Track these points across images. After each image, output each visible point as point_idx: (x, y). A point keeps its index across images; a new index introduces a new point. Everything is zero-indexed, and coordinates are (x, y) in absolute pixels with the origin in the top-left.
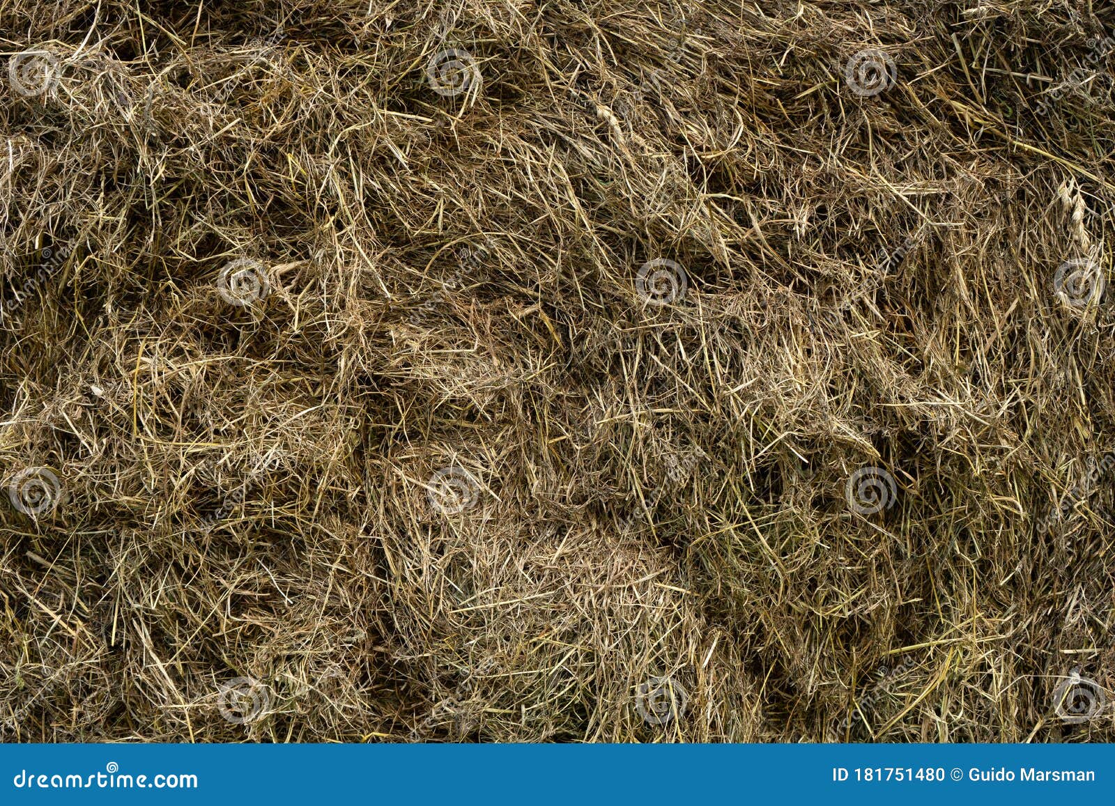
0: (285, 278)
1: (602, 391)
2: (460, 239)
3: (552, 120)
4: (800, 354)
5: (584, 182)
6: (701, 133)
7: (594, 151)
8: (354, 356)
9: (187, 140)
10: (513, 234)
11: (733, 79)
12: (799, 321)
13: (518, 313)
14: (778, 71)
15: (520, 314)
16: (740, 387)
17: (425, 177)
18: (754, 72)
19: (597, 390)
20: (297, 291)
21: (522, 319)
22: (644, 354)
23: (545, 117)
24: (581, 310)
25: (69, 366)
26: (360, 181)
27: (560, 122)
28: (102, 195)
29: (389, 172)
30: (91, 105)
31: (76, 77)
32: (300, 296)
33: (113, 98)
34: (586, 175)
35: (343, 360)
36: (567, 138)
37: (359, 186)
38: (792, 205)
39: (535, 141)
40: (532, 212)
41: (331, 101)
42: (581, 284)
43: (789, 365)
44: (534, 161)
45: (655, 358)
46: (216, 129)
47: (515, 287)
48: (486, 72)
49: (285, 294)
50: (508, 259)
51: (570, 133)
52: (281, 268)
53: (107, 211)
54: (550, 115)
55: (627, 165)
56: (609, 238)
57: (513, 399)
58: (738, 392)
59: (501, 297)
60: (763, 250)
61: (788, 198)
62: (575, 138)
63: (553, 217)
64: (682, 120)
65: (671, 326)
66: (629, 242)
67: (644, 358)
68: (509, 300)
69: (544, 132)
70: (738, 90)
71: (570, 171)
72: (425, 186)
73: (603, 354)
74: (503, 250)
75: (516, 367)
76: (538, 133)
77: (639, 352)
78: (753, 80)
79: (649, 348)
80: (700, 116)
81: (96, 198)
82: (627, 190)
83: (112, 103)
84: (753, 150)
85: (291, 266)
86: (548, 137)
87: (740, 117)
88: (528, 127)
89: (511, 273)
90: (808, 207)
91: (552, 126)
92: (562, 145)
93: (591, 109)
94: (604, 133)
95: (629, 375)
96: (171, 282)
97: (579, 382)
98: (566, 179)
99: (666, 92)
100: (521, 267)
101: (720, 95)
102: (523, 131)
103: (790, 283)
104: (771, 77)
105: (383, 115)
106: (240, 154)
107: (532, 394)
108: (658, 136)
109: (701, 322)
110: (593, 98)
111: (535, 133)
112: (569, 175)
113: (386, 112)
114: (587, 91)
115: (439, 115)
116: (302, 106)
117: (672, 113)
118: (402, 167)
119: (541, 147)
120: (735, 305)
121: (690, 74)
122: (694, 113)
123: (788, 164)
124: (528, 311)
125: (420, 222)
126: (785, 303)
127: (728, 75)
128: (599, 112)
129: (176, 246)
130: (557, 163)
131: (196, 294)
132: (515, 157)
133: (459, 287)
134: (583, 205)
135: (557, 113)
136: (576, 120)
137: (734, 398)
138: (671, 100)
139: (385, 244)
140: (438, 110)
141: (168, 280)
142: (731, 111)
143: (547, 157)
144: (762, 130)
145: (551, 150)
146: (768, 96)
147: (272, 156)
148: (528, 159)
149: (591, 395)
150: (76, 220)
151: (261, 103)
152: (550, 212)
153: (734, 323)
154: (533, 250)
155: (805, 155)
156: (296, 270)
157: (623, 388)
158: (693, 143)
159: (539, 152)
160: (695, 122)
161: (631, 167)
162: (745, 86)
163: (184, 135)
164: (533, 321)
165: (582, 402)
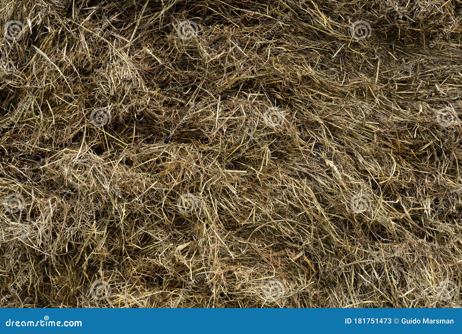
0: (183, 252)
1: (336, 290)
2: (263, 225)
3: (303, 167)
4: (432, 271)
5: (322, 196)
6: (376, 169)
7: (326, 181)
8: (219, 287)
9: (134, 195)
10: (288, 220)
11: (389, 142)
12: (431, 256)
13: (294, 258)
14: (410, 136)
15: (295, 258)
16: (407, 293)
17: (245, 198)
18: (399, 137)
19: (333, 290)
20: (189, 257)
21: (296, 261)
22: (355, 273)
23: (300, 165)
24: (323, 253)
25: (82, 297)
26: (215, 204)
27: (308, 167)
28: (95, 222)
29: (228, 197)
30: (87, 182)
31: (79, 170)
32: (191, 260)
33: (98, 178)
34: (323, 193)
35: (214, 290)
36: (312, 175)
37: (215, 205)
38: (421, 199)
39: (296, 177)
40: (297, 210)
41: (199, 169)
42: (322, 242)
43: (429, 278)
44: (296, 187)
45: (361, 276)
46: (147, 187)
47: (290, 244)
48: (271, 147)
49: (184, 260)
50: (287, 232)
51: (313, 173)
52: (181, 247)
53: (98, 229)
54: (302, 164)
55: (343, 188)
56: (334, 220)
57: (295, 300)
58: (407, 296)
59: (284, 248)
60: (410, 222)
61: (420, 196)
62: (316, 175)
63: (308, 213)
64: (366, 163)
65: (369, 262)
66: (345, 221)
67: (356, 276)
68: (288, 251)
69: (300, 172)
70: (392, 146)
71: (315, 191)
72: (246, 201)
73: (335, 274)
74: (283, 227)
75: (295, 283)
76: (298, 173)
77: (353, 273)
78: (399, 141)
79: (358, 271)
80: (374, 159)
81: (92, 223)
82: (344, 201)
83: (97, 180)
84: (401, 173)
85: (185, 245)
86: (303, 175)
87: (393, 158)
88: (292, 170)
89: (288, 238)
90: (429, 199)
91: (304, 170)
92: (309, 178)
93: (322, 161)
94: (330, 172)
95: (350, 285)
96: (129, 257)
97: (324, 286)
98: (313, 195)
99: (357, 149)
100: (293, 235)
101: (383, 149)
102: (289, 172)
103: (424, 237)
104: (407, 139)
105: (224, 173)
106: (158, 196)
107: (303, 296)
108: (355, 171)
109: (384, 261)
110: (323, 155)
111: (296, 173)
112: (314, 193)
113: (226, 171)
114: (319, 152)
115: (250, 169)
116: (187, 173)
117: (361, 160)
118: (234, 194)
119: (299, 179)
120: (400, 250)
121: (367, 140)
122: (371, 158)
123: (417, 178)
124: (298, 256)
125: (244, 219)
126: (424, 248)
127: (386, 139)
128: (327, 163)
129: (130, 241)
130: (308, 188)
131: (141, 262)
132: (287, 184)
133: (263, 246)
134: (322, 206)
135: (305, 163)
136: (315, 166)
137: (404, 298)
138: (360, 153)
139: (228, 230)
140: (249, 167)
141: (128, 256)
142: (389, 156)
143: (303, 185)
144: (404, 163)
145: (305, 181)
146: (406, 148)
147: (173, 196)
148: (293, 185)
149: (330, 291)
150: (84, 234)
151: (167, 172)
152: (306, 210)
153: (400, 260)
154: (297, 227)
155: (425, 174)
156: (187, 247)
157: (347, 290)
158: (373, 174)
159: (298, 182)
160: (372, 163)
161: (344, 189)
162: (394, 144)
163: (133, 193)
164: (301, 261)
165: (326, 295)
